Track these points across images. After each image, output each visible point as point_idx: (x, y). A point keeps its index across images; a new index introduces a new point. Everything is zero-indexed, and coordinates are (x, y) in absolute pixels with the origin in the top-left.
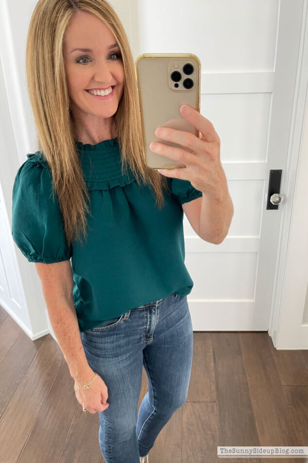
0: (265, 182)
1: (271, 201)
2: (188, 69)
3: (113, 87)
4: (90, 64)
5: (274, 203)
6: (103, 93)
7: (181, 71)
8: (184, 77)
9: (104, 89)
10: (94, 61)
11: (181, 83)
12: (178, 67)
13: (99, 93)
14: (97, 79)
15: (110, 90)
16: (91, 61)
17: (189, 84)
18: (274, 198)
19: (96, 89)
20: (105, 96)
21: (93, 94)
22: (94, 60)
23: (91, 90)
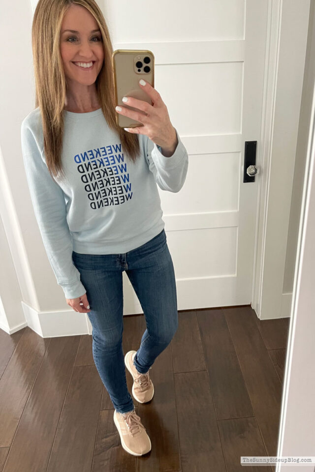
0: (240, 153)
1: (248, 173)
2: (147, 60)
3: (94, 62)
4: (77, 42)
5: (251, 174)
6: (85, 65)
7: (142, 61)
8: (145, 65)
9: (86, 63)
10: (79, 42)
11: (142, 69)
12: (140, 58)
13: (82, 65)
14: (81, 54)
15: (91, 64)
16: (77, 41)
17: (147, 70)
18: (250, 170)
19: (80, 62)
20: (87, 68)
21: (78, 66)
22: (80, 39)
23: (77, 62)
